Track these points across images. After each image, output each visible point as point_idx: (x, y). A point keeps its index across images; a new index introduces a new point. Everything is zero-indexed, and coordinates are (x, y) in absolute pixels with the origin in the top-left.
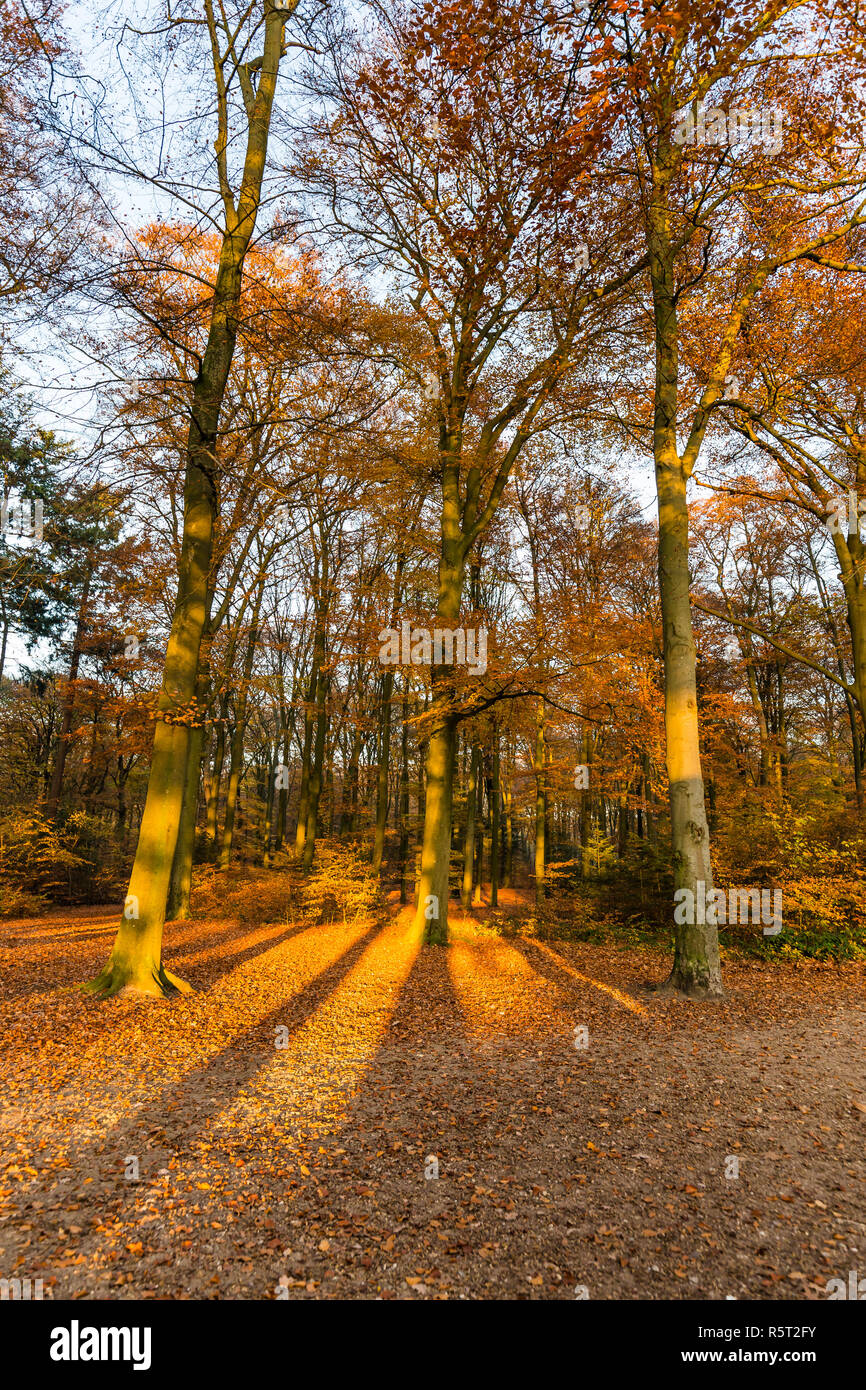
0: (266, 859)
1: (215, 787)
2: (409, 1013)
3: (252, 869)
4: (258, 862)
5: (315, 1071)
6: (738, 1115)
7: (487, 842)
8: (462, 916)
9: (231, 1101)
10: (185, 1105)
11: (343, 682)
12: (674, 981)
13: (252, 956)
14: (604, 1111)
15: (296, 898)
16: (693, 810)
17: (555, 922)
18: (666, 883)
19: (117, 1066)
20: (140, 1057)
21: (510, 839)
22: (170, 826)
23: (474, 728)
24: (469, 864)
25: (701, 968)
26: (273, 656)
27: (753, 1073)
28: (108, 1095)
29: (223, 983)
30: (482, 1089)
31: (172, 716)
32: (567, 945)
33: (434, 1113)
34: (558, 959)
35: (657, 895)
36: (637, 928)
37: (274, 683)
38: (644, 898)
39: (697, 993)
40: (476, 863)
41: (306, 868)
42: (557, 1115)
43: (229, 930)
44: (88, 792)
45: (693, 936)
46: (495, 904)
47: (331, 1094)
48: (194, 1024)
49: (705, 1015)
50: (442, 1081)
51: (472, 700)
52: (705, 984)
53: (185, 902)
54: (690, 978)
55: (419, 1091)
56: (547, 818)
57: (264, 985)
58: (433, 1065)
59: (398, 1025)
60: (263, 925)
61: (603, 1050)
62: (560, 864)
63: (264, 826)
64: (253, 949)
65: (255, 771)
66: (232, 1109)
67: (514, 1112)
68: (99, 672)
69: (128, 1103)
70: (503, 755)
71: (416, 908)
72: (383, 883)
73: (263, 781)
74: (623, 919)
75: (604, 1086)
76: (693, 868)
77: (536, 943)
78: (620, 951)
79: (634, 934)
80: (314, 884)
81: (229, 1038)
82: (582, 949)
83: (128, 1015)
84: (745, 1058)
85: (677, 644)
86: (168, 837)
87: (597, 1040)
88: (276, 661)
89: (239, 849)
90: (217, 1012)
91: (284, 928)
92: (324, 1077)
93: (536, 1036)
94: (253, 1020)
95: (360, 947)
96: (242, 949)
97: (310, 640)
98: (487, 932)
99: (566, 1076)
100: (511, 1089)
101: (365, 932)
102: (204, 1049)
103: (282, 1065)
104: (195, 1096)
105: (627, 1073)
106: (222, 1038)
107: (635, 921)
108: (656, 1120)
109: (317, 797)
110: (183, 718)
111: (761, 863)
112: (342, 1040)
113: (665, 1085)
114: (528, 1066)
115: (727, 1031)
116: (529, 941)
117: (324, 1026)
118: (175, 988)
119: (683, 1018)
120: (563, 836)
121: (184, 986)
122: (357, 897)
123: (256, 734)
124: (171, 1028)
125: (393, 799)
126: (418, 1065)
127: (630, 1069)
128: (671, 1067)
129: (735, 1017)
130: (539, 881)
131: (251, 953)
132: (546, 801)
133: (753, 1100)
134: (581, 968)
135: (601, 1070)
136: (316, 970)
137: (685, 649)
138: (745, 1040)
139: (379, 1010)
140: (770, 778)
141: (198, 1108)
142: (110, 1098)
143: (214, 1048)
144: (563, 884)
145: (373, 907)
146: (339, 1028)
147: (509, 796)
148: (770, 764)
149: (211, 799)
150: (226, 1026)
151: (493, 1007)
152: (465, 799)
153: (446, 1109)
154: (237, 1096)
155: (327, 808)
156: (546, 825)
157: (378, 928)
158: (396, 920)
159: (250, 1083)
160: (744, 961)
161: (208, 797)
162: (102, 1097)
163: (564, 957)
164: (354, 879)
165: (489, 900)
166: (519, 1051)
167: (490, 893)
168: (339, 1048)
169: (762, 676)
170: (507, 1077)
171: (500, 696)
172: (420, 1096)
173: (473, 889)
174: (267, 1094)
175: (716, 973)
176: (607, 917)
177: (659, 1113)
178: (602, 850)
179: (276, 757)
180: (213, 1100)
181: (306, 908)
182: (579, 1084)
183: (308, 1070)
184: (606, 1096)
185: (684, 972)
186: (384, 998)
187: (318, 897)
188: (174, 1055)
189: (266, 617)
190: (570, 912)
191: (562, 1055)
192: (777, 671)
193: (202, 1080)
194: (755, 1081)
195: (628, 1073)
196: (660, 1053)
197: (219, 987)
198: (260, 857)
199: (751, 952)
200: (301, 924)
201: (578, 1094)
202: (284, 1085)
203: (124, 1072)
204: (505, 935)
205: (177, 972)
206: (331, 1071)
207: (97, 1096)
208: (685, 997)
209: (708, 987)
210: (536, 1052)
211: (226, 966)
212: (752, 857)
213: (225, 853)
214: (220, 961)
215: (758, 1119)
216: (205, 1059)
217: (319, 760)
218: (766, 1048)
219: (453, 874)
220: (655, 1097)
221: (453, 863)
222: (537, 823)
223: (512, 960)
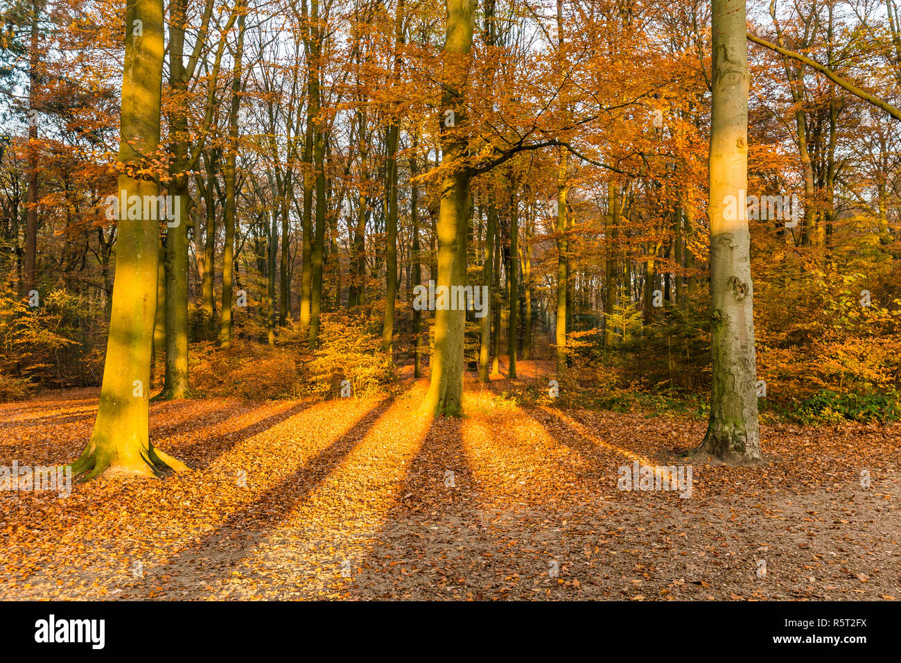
0: (271, 337)
1: (208, 261)
2: (423, 485)
3: (257, 347)
4: (263, 340)
5: (319, 548)
6: (788, 584)
7: (504, 315)
8: (479, 389)
9: (223, 584)
10: (170, 589)
11: (343, 142)
12: (708, 446)
13: (256, 433)
14: (637, 582)
15: (303, 373)
16: (736, 264)
17: (577, 391)
18: (695, 349)
19: (97, 550)
20: (124, 540)
21: (529, 310)
22: (146, 295)
23: (489, 186)
24: (486, 338)
25: (736, 432)
26: (263, 114)
27: (800, 539)
28: (83, 582)
29: (222, 461)
30: (502, 562)
31: (135, 168)
32: (590, 413)
33: (449, 589)
34: (580, 428)
35: (686, 362)
36: (663, 395)
37: (266, 144)
38: (672, 365)
39: (732, 457)
40: (493, 336)
41: (311, 343)
42: (585, 588)
43: (232, 407)
44: (68, 270)
45: (730, 400)
46: (512, 375)
47: (335, 571)
48: (188, 503)
49: (742, 481)
50: (458, 554)
51: (486, 152)
52: (741, 449)
53: (182, 381)
54: (725, 442)
55: (433, 566)
56: (569, 286)
57: (267, 461)
58: (448, 538)
59: (410, 498)
60: (268, 401)
61: (633, 518)
62: (582, 333)
63: (267, 302)
64: (257, 425)
65: (253, 244)
66: (224, 592)
67: (538, 586)
68: (62, 134)
69: (105, 590)
70: (522, 222)
71: (430, 380)
72: (396, 357)
73: (263, 255)
74: (649, 387)
75: (636, 556)
76: (734, 327)
77: (559, 413)
78: (647, 418)
79: (661, 401)
80: (320, 359)
81: (225, 517)
82: (606, 417)
83: (114, 496)
84: (789, 523)
85: (729, 71)
86: (145, 307)
87: (626, 508)
88: (267, 120)
89: (241, 326)
90: (214, 491)
91: (290, 403)
92: (328, 554)
93: (559, 505)
94: (253, 498)
95: (370, 419)
96: (246, 426)
97: (304, 94)
98: (505, 403)
99: (594, 545)
100: (533, 561)
101: (376, 405)
102: (198, 529)
103: (283, 542)
104: (184, 580)
105: (660, 541)
106: (217, 517)
107: (662, 388)
108: (696, 592)
109: (321, 270)
110: (149, 171)
111: (799, 325)
112: (350, 514)
113: (703, 554)
114: (551, 535)
115: (767, 496)
116: (550, 411)
117: (331, 501)
118: (168, 467)
119: (718, 484)
120: (585, 305)
121: (179, 466)
122: (367, 371)
123: (251, 203)
124: (162, 508)
125: (404, 272)
126: (432, 538)
127: (664, 537)
128: (709, 534)
129: (775, 482)
130: (560, 350)
131: (254, 430)
132: (568, 268)
133: (803, 568)
134: (605, 436)
135: (632, 538)
136: (323, 444)
137: (737, 76)
138: (788, 505)
139: (391, 483)
140: (812, 238)
141: (185, 593)
142: (86, 585)
143: (209, 528)
144: (585, 352)
145: (386, 381)
146: (347, 502)
147: (528, 265)
148: (813, 223)
149: (205, 274)
150: (223, 504)
151: (513, 477)
152: (480, 268)
153: (463, 584)
154: (230, 577)
155: (333, 281)
156: (568, 295)
157: (390, 401)
158: (409, 393)
159: (246, 563)
160: (780, 426)
161: (201, 271)
162: (76, 585)
163: (587, 425)
164: (364, 353)
165: (507, 373)
166: (542, 521)
167: (507, 366)
168: (346, 523)
169: (812, 124)
170: (529, 548)
171: (519, 148)
172: (433, 570)
173: (490, 362)
174: (264, 574)
175: (754, 438)
176: (632, 384)
177: (699, 583)
178: (628, 316)
179: (275, 228)
180: (203, 583)
181: (314, 383)
182: (607, 554)
183: (311, 547)
184: (638, 567)
185: (719, 436)
186: (396, 471)
187: (325, 372)
188: (163, 536)
189: (250, 67)
190: (592, 381)
191: (588, 523)
192: (830, 117)
193: (192, 561)
194: (804, 547)
195: (662, 542)
196: (695, 520)
197: (217, 465)
198: (264, 334)
199: (787, 416)
200: (309, 400)
201: (607, 564)
202: (284, 564)
203: (104, 556)
204: (523, 404)
205: (172, 452)
206: (337, 548)
207: (69, 584)
208: (719, 462)
209: (744, 451)
210: (560, 521)
211: (225, 443)
212: (790, 319)
213: (225, 331)
214: (221, 439)
215: (811, 588)
216: (198, 540)
217: (321, 230)
218: (811, 513)
219: (469, 347)
220: (694, 566)
221: (470, 335)
222: (558, 291)
223: (532, 431)
